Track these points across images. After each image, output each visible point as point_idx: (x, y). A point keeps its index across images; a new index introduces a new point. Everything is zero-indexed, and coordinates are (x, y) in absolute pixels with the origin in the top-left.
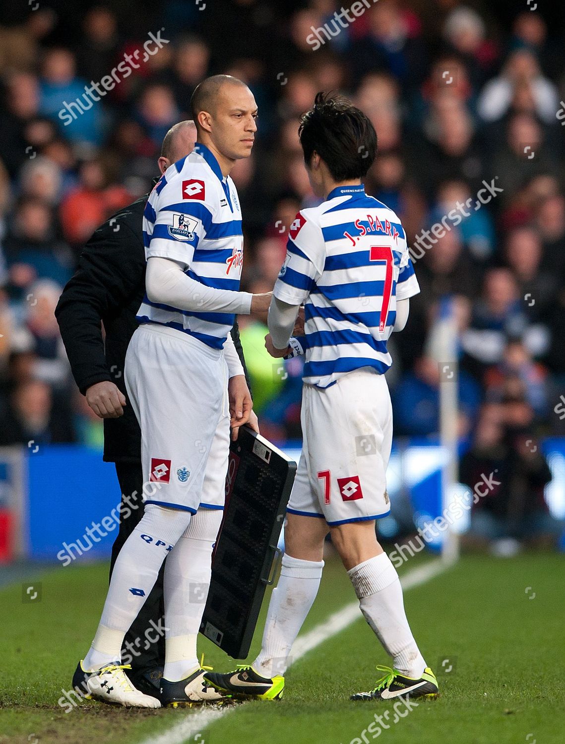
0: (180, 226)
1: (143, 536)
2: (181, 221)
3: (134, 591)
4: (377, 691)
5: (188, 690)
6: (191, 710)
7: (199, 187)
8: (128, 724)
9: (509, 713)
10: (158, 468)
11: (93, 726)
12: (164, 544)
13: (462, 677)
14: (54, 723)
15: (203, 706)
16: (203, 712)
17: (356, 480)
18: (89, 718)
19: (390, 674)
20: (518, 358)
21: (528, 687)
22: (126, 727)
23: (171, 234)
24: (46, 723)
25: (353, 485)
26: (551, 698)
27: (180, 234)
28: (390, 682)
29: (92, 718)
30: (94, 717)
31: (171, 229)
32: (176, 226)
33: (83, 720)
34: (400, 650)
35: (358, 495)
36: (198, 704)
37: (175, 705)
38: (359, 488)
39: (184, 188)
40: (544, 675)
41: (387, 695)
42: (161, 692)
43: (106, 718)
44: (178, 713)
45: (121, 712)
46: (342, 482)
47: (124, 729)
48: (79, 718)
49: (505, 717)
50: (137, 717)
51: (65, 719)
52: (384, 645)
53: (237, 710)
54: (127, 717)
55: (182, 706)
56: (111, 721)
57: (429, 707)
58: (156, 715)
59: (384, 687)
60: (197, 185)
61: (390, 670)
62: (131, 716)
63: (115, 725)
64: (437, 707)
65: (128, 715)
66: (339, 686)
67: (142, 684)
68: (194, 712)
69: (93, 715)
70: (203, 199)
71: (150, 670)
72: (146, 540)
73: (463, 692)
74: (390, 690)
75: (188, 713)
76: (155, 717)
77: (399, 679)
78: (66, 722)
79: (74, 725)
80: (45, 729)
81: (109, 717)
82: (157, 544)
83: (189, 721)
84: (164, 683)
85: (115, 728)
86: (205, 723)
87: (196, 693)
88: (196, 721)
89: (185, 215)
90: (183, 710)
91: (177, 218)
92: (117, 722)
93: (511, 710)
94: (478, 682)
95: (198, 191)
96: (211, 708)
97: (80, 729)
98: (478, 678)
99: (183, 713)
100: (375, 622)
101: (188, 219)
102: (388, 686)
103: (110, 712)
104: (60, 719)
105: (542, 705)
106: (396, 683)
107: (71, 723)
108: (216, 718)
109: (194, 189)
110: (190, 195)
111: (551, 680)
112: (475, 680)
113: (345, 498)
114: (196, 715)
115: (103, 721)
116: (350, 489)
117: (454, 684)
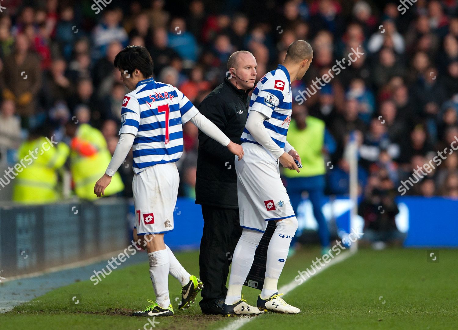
0: (270, 99)
1: (280, 235)
2: (271, 97)
3: (280, 260)
4: (146, 311)
5: (235, 309)
6: (236, 318)
7: (282, 84)
8: (207, 324)
9: (380, 320)
10: (268, 205)
11: (192, 325)
12: (290, 237)
13: (359, 304)
14: (174, 323)
15: (241, 316)
16: (241, 319)
17: (152, 215)
18: (189, 321)
19: (153, 304)
20: (385, 159)
21: (389, 309)
22: (207, 325)
23: (265, 102)
24: (170, 323)
25: (151, 217)
26: (399, 314)
27: (269, 103)
28: (153, 308)
29: (191, 321)
30: (192, 321)
31: (266, 100)
32: (268, 99)
33: (187, 322)
34: (162, 294)
35: (152, 222)
36: (239, 315)
37: (229, 315)
38: (153, 219)
39: (276, 83)
40: (396, 303)
41: (151, 314)
42: (223, 309)
43: (198, 322)
44: (230, 319)
45: (204, 319)
46: (145, 216)
47: (206, 326)
48: (185, 321)
49: (378, 322)
50: (211, 321)
51: (179, 322)
52: (155, 290)
53: (257, 318)
54: (207, 321)
55: (232, 316)
56: (200, 323)
57: (344, 317)
58: (220, 320)
59: (149, 310)
60: (281, 83)
61: (153, 303)
62: (209, 320)
63: (202, 324)
64: (347, 318)
65: (208, 320)
66: (303, 308)
67: (214, 306)
68: (237, 319)
69: (192, 320)
70: (283, 90)
71: (218, 300)
72: (282, 237)
73: (359, 311)
74: (152, 312)
75: (235, 319)
76: (220, 321)
77: (157, 308)
78: (179, 323)
79: (183, 324)
80: (169, 326)
81: (199, 321)
82: (287, 238)
83: (235, 323)
84: (224, 305)
85: (201, 326)
86: (242, 324)
87: (239, 311)
88: (238, 323)
89: (273, 95)
90: (232, 318)
91: (269, 96)
92: (202, 323)
93: (381, 319)
94: (366, 307)
95: (281, 86)
96: (245, 317)
97: (186, 326)
98: (366, 304)
99: (232, 319)
100: (155, 279)
101: (274, 98)
102: (152, 310)
103: (199, 319)
104: (176, 321)
105: (395, 317)
106: (155, 309)
107: (181, 323)
108: (247, 322)
109: (280, 84)
110: (278, 87)
111: (399, 306)
112: (365, 305)
113: (146, 223)
114: (238, 320)
115: (196, 323)
116: (149, 219)
117: (355, 307)
